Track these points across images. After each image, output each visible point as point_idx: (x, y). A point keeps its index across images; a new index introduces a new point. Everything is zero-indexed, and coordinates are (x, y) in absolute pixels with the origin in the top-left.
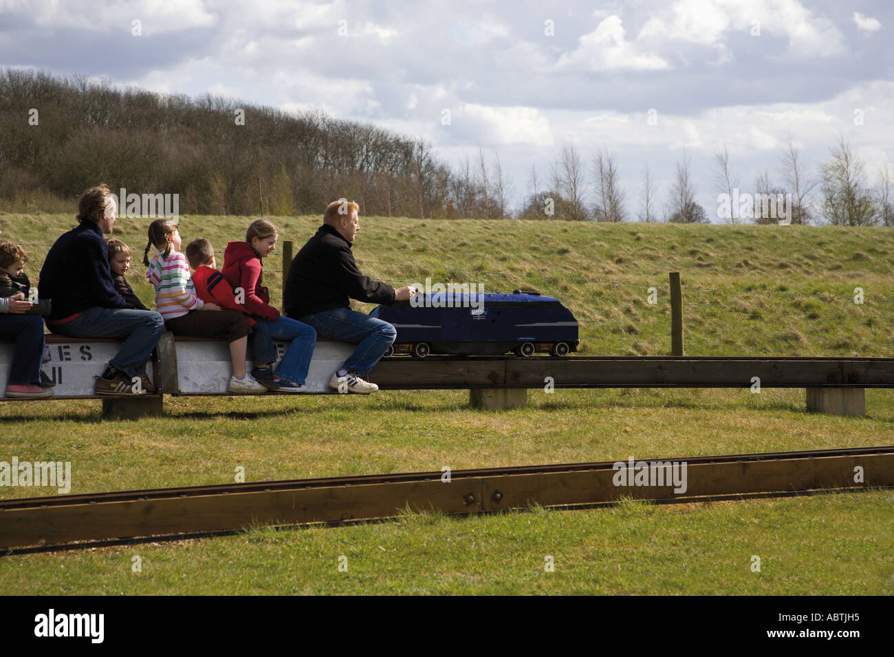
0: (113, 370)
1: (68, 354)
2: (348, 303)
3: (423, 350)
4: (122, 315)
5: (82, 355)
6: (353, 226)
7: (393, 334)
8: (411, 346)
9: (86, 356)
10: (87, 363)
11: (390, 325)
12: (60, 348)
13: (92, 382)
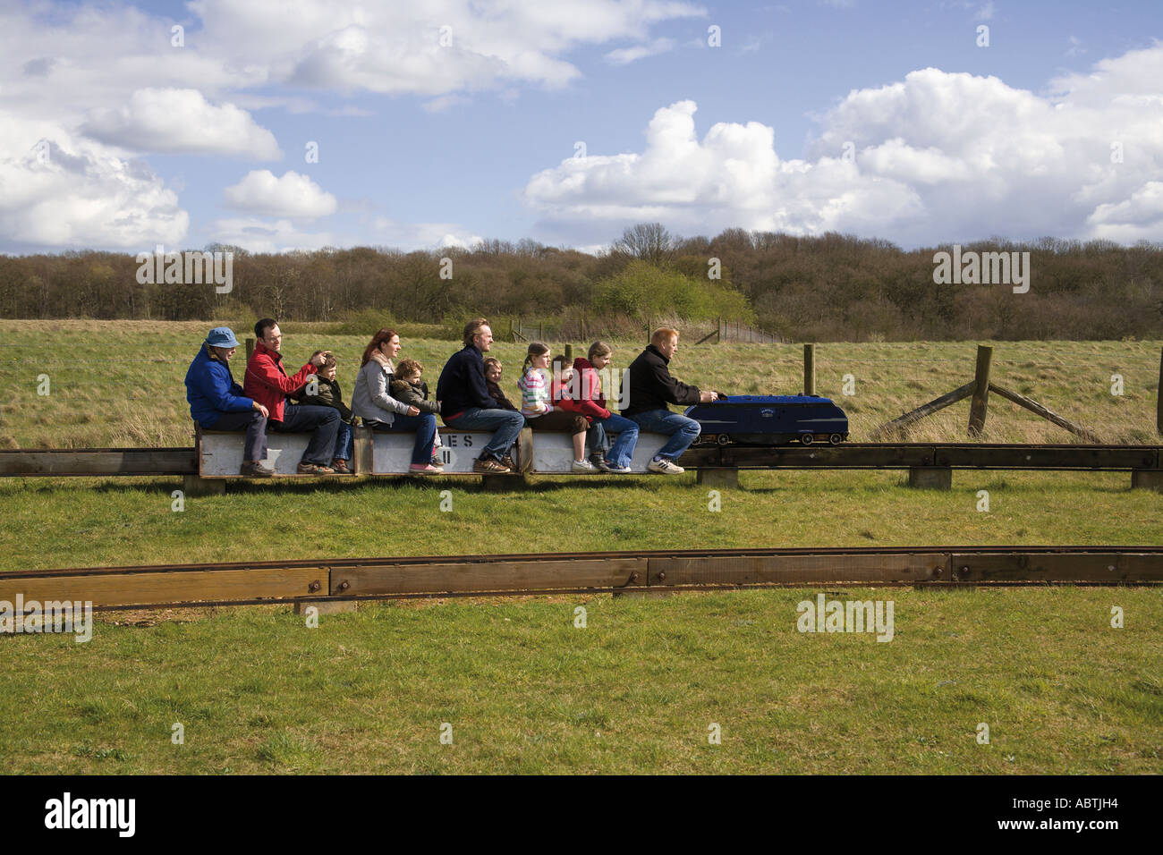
0: (486, 454)
1: (455, 441)
2: (666, 404)
3: (724, 439)
4: (491, 413)
5: (464, 442)
6: (670, 348)
7: (697, 429)
8: (714, 436)
9: (468, 444)
10: (469, 448)
11: (695, 422)
12: (449, 437)
13: (472, 462)
